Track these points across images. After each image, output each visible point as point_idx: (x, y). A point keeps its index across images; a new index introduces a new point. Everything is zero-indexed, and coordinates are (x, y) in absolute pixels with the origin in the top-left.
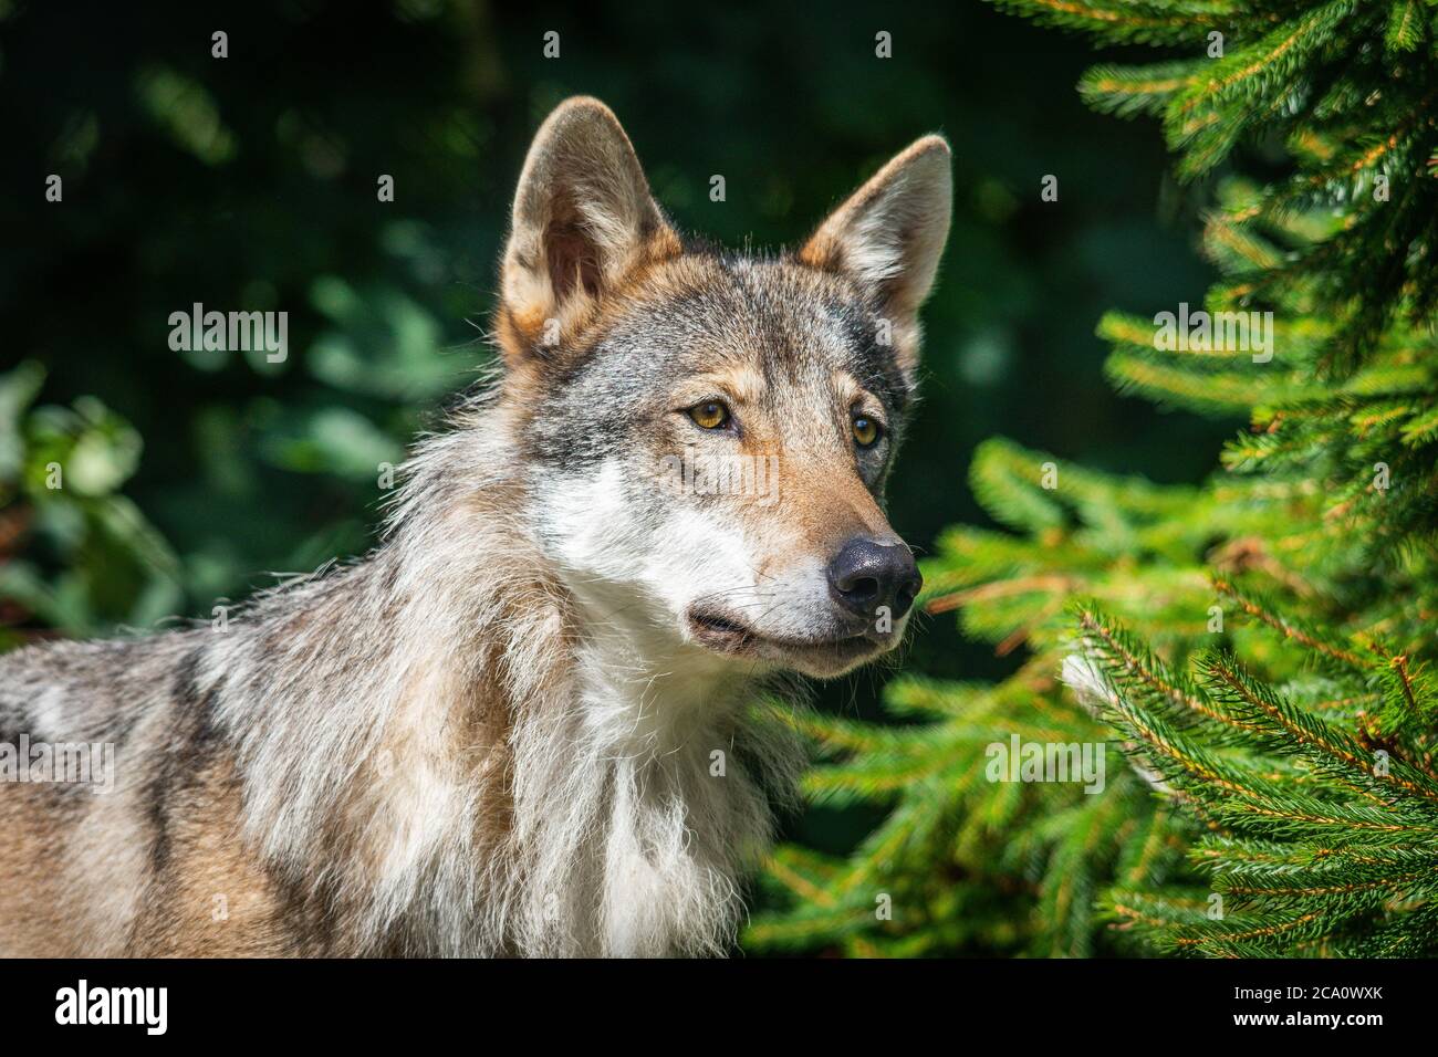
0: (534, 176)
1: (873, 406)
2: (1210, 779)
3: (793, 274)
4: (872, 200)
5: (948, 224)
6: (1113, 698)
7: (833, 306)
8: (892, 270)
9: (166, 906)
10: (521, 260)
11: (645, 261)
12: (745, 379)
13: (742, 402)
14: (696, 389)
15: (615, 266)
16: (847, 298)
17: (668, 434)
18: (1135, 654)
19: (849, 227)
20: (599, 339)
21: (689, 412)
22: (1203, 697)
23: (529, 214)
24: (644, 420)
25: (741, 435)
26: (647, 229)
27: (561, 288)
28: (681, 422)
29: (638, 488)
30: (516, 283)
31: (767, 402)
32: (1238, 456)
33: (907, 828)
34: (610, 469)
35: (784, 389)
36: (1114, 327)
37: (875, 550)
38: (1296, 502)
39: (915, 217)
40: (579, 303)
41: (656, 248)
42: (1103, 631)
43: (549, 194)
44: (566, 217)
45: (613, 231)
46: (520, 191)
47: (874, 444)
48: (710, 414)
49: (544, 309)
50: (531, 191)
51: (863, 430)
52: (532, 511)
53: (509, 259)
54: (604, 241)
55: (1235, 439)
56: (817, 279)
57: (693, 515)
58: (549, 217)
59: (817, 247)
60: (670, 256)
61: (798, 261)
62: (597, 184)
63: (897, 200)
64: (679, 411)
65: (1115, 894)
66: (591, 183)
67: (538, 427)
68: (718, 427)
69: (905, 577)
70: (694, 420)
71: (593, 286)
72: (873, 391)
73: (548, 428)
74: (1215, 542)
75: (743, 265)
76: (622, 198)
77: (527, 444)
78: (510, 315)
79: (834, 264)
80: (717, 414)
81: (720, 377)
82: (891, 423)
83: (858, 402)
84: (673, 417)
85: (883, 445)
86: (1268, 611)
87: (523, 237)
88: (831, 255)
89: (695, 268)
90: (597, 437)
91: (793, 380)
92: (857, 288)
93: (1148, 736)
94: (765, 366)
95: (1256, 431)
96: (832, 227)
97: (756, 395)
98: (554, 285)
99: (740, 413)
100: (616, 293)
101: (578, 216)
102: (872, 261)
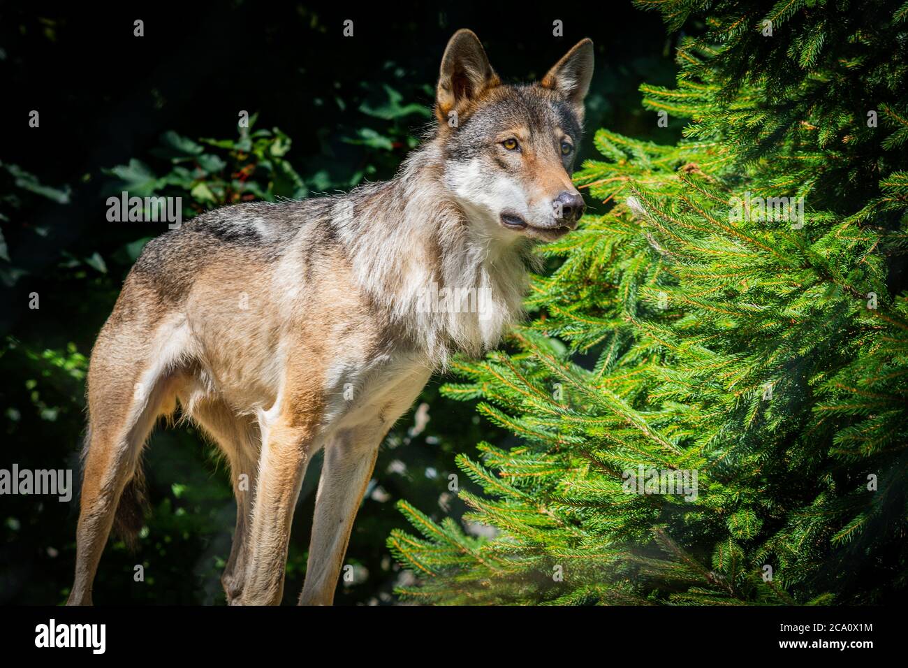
0: (448, 57)
1: (568, 140)
2: (679, 241)
3: (539, 91)
4: (566, 62)
5: (593, 69)
6: (645, 212)
7: (554, 103)
8: (574, 86)
9: (313, 298)
10: (443, 86)
11: (487, 87)
12: (523, 132)
13: (522, 140)
14: (504, 135)
15: (477, 89)
16: (558, 99)
17: (495, 151)
18: (650, 201)
19: (559, 72)
20: (471, 115)
21: (503, 143)
22: (675, 216)
23: (446, 70)
24: (487, 146)
25: (521, 152)
26: (488, 76)
27: (458, 97)
28: (500, 146)
29: (484, 170)
30: (442, 95)
31: (531, 140)
32: (688, 132)
33: (572, 265)
34: (475, 163)
35: (537, 135)
36: (644, 88)
37: (571, 196)
38: (709, 149)
39: (581, 67)
40: (464, 103)
41: (492, 82)
42: (639, 193)
43: (453, 63)
44: (459, 71)
45: (477, 77)
46: (443, 62)
47: (569, 153)
48: (511, 144)
49: (452, 103)
50: (446, 62)
51: (565, 148)
52: (447, 176)
53: (439, 86)
54: (473, 80)
55: (687, 126)
56: (549, 92)
57: (505, 179)
58: (453, 71)
59: (547, 81)
60: (496, 86)
61: (542, 86)
62: (470, 60)
63: (575, 61)
64: (499, 143)
65: (644, 289)
66: (468, 59)
67: (450, 147)
68: (514, 149)
69: (581, 206)
70: (505, 147)
71: (469, 96)
72: (568, 134)
73: (452, 146)
74: (680, 164)
75: (522, 88)
76: (479, 65)
77: (446, 152)
78: (439, 105)
79: (553, 86)
80: (513, 143)
81: (514, 131)
82: (574, 144)
83: (563, 138)
84: (497, 145)
85: (572, 153)
86: (699, 187)
87: (444, 79)
88: (552, 83)
89: (505, 90)
90: (471, 150)
91: (540, 131)
92: (561, 95)
93: (657, 225)
94: (530, 127)
95: (693, 123)
96: (552, 72)
97: (527, 138)
98: (455, 96)
99: (521, 144)
100: (477, 99)
101: (465, 70)
102: (566, 84)
